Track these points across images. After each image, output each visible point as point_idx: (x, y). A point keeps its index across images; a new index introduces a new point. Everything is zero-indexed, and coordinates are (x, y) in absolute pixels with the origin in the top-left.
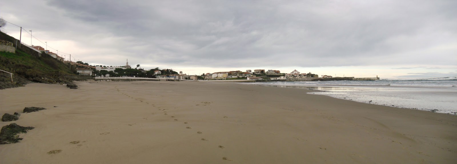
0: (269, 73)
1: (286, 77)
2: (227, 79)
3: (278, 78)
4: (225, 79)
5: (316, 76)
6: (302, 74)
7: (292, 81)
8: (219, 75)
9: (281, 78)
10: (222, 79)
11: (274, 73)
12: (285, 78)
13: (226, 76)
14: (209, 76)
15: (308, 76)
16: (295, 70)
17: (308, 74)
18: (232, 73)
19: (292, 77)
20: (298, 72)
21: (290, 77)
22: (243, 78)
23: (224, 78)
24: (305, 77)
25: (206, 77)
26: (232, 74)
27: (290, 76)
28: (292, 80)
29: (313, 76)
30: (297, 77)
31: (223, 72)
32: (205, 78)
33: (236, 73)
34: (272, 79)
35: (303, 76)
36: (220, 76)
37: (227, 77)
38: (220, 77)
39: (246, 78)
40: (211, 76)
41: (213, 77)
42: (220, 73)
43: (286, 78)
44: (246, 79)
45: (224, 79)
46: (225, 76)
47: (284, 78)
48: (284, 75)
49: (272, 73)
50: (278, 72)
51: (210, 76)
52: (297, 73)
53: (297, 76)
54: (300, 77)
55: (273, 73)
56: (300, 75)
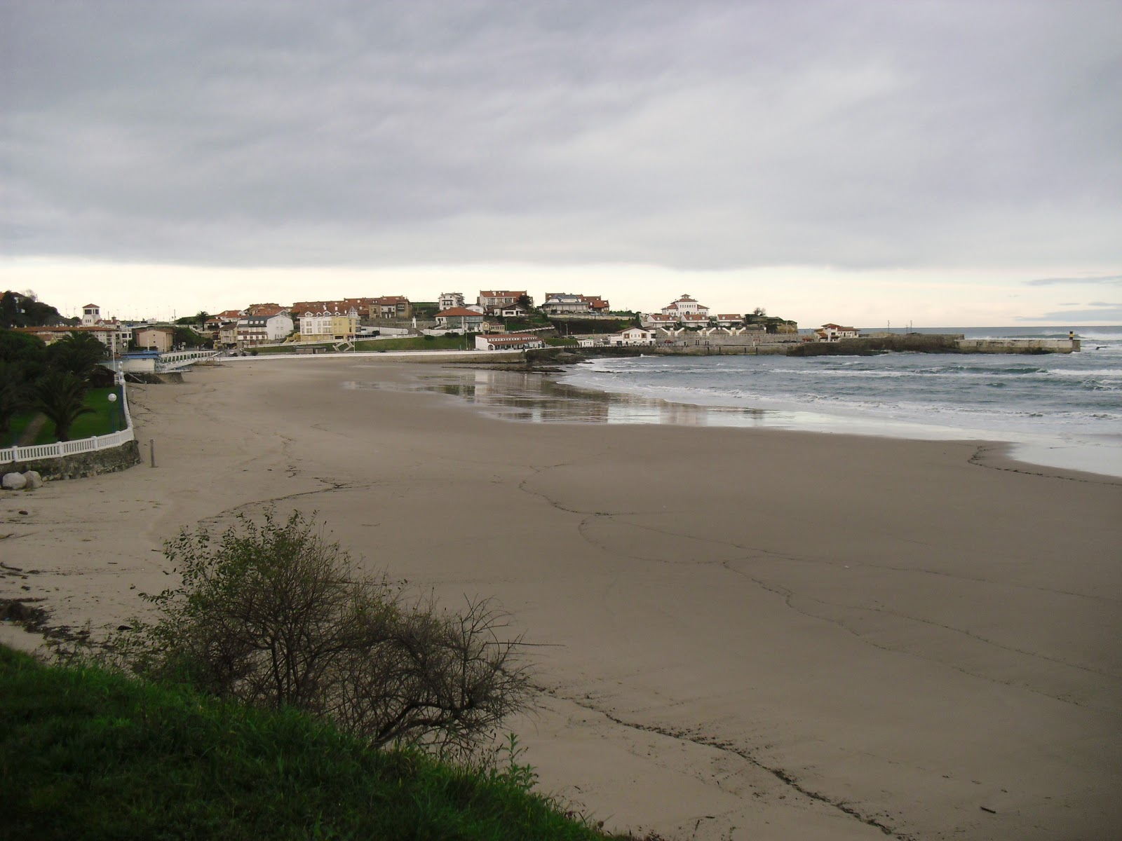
0: (560, 308)
1: (653, 332)
2: (360, 347)
3: (614, 340)
4: (345, 346)
5: (787, 327)
6: (721, 316)
7: (687, 355)
8: (309, 324)
9: (627, 336)
10: (329, 348)
11: (585, 308)
12: (649, 339)
13: (346, 325)
14: (250, 330)
15: (753, 329)
16: (686, 298)
17: (747, 316)
18: (371, 308)
19: (676, 333)
20: (700, 307)
21: (669, 333)
22: (451, 341)
23: (342, 341)
24: (738, 332)
25: (230, 333)
26: (372, 315)
27: (667, 328)
28: (686, 350)
29: (775, 326)
30: (700, 333)
31: (330, 305)
32: (224, 341)
33: (393, 308)
34: (587, 342)
35: (729, 328)
36: (313, 326)
37: (354, 332)
38: (315, 332)
39: (469, 339)
40: (260, 330)
41: (271, 337)
42: (316, 308)
43: (653, 336)
44: (473, 347)
45: (343, 348)
46: (344, 331)
47: (644, 336)
48: (635, 320)
49: (573, 308)
50: (597, 304)
51: (254, 330)
52: (693, 311)
53: (700, 328)
54: (717, 333)
55: (579, 308)
56: (712, 323)
